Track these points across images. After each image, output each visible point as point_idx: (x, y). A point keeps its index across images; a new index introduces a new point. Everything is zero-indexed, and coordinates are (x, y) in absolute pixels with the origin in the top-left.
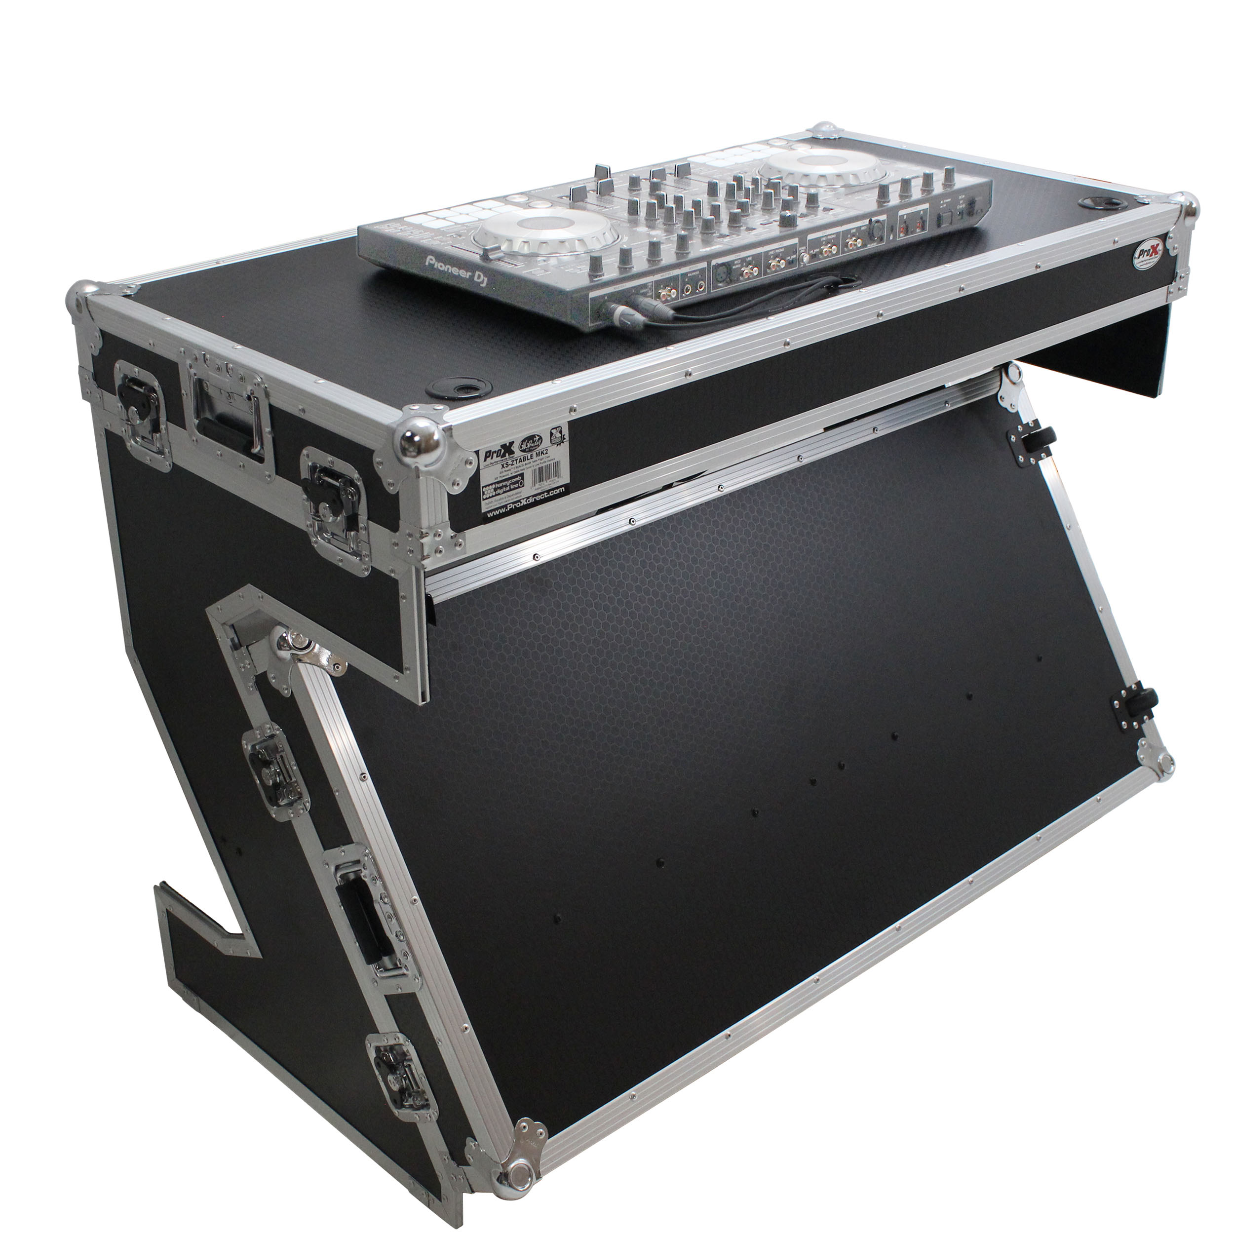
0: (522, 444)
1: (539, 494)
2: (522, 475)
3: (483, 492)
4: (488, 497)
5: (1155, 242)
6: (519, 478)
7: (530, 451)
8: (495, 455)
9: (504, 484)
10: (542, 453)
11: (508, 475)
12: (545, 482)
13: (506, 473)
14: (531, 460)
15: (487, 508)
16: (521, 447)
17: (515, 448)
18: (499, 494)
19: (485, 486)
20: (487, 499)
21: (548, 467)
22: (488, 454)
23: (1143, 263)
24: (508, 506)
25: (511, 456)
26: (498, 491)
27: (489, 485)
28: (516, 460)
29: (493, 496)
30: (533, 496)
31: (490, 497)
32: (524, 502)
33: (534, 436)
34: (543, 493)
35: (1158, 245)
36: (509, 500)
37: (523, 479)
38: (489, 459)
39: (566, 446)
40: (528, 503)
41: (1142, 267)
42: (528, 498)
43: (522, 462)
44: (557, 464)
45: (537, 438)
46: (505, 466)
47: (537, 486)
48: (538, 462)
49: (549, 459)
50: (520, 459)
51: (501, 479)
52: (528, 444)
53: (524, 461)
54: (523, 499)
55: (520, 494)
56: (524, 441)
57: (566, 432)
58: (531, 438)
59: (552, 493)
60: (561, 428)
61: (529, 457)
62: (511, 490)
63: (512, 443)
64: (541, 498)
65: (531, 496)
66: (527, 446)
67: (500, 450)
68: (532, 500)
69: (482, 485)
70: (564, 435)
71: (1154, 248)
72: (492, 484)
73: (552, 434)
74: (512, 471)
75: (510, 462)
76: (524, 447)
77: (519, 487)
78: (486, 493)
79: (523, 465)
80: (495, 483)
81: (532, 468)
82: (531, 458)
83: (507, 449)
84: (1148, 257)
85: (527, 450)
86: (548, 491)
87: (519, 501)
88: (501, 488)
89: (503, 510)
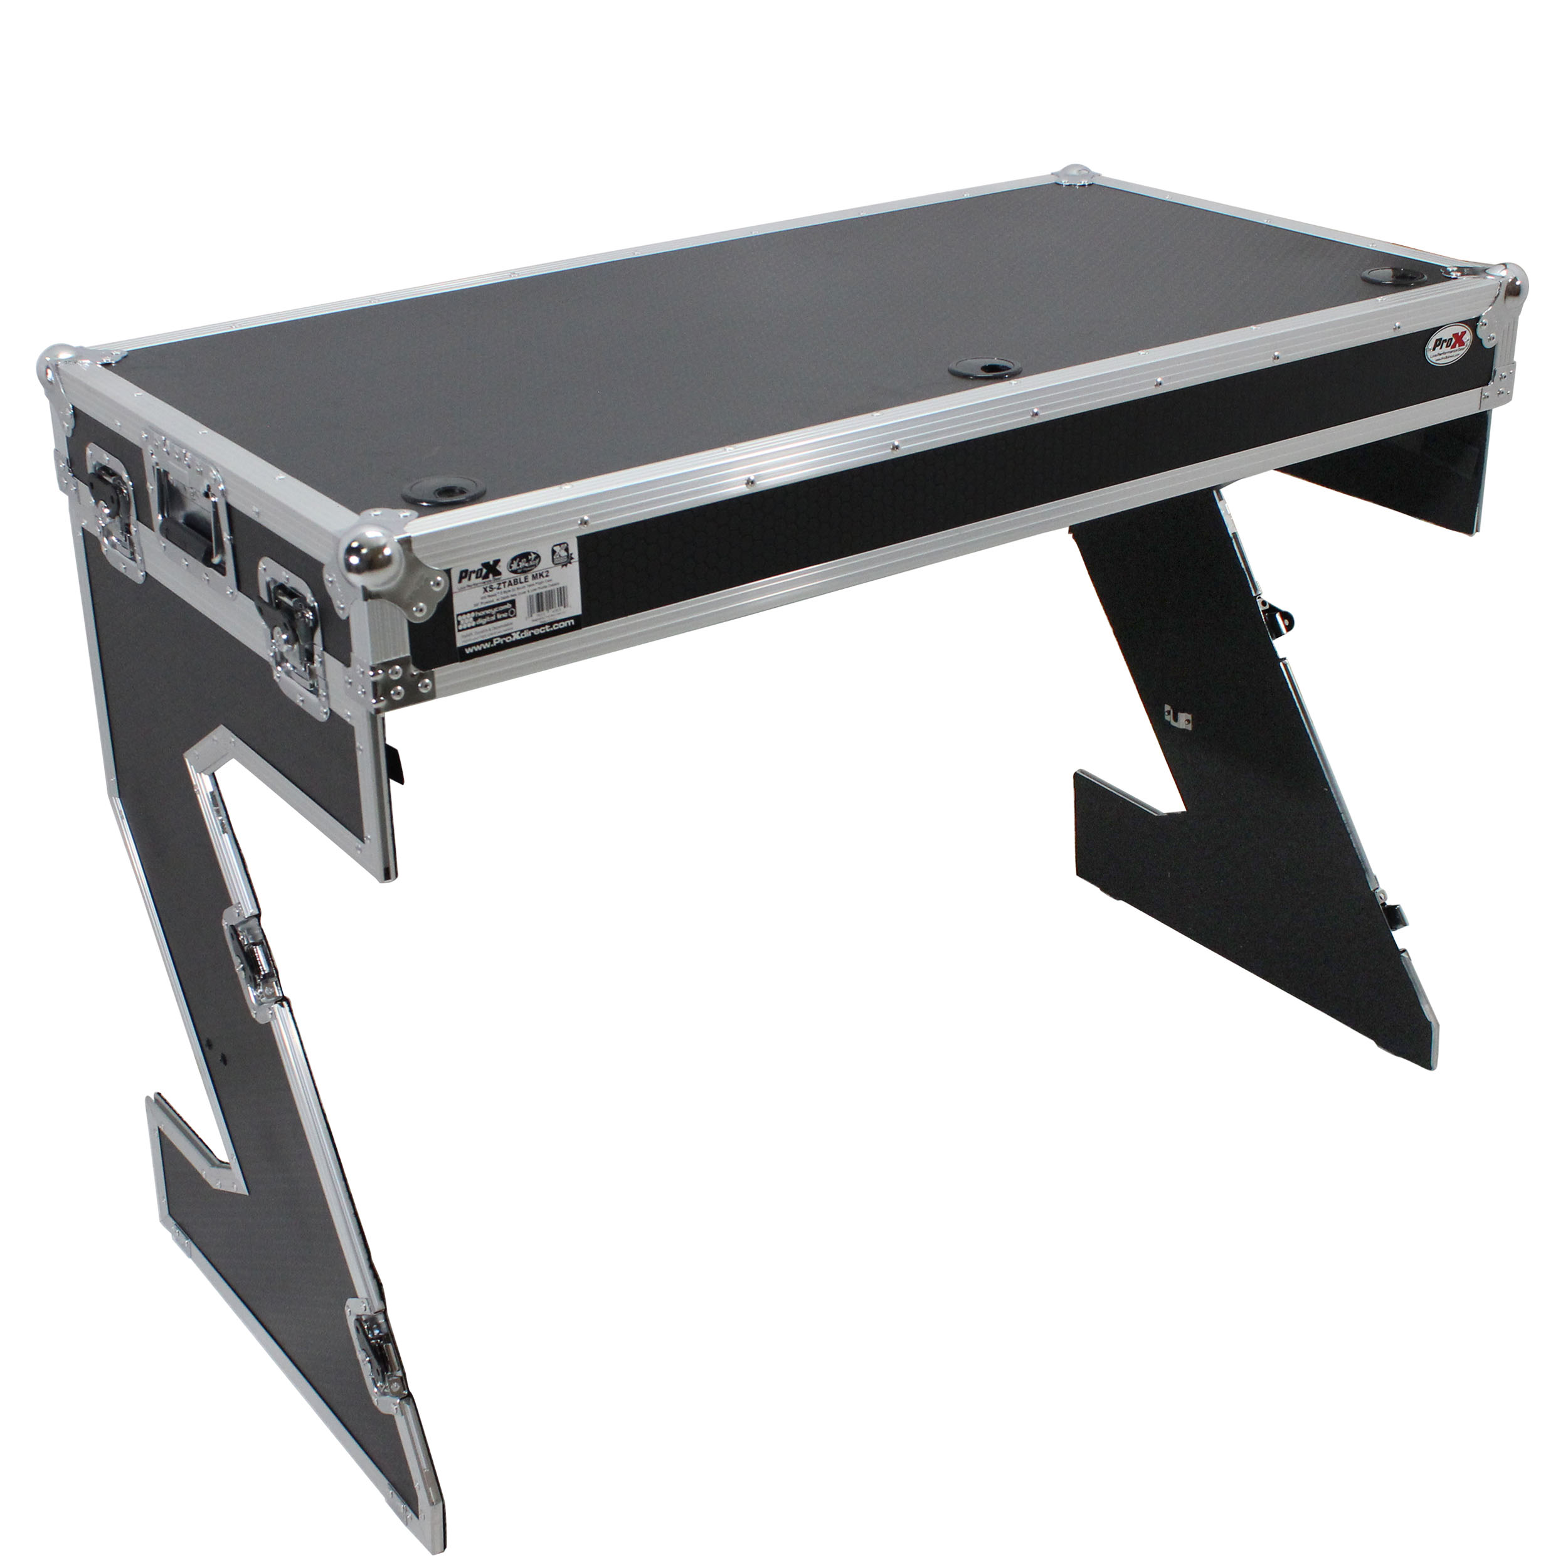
0: (512, 563)
1: (538, 627)
2: (513, 602)
3: (459, 623)
4: (465, 627)
5: (1456, 330)
6: (509, 606)
7: (523, 572)
8: (474, 576)
9: (488, 612)
10: (541, 575)
11: (493, 601)
12: (545, 611)
13: (491, 599)
14: (525, 584)
15: (464, 642)
16: (511, 567)
17: (502, 567)
18: (481, 625)
19: (461, 614)
20: (463, 630)
21: (550, 594)
22: (464, 574)
23: (1439, 356)
24: (494, 640)
25: (497, 577)
26: (480, 621)
27: (466, 613)
28: (504, 583)
29: (472, 627)
30: (530, 629)
31: (468, 628)
32: (516, 637)
33: (528, 554)
34: (543, 625)
35: (1463, 333)
36: (495, 633)
37: (514, 606)
38: (465, 581)
39: (575, 567)
40: (523, 637)
41: (1439, 362)
42: (522, 631)
43: (511, 585)
44: (562, 591)
45: (533, 556)
46: (488, 589)
47: (535, 616)
48: (536, 587)
49: (551, 583)
50: (510, 581)
51: (483, 606)
52: (520, 563)
53: (515, 584)
54: (516, 632)
55: (511, 626)
56: (514, 559)
57: (574, 550)
58: (525, 556)
59: (556, 626)
60: (567, 545)
61: (523, 580)
62: (497, 620)
63: (497, 562)
64: (542, 632)
65: (525, 629)
66: (518, 565)
67: (481, 570)
68: (528, 634)
69: (457, 611)
70: (571, 554)
71: (1458, 337)
72: (470, 612)
73: (554, 552)
74: (498, 597)
75: (495, 585)
76: (515, 567)
77: (509, 617)
78: (462, 622)
79: (514, 590)
80: (474, 611)
81: (528, 594)
82: (526, 582)
83: (491, 569)
84: (1449, 349)
85: (519, 571)
86: (551, 624)
87: (510, 635)
88: (483, 617)
89: (487, 645)
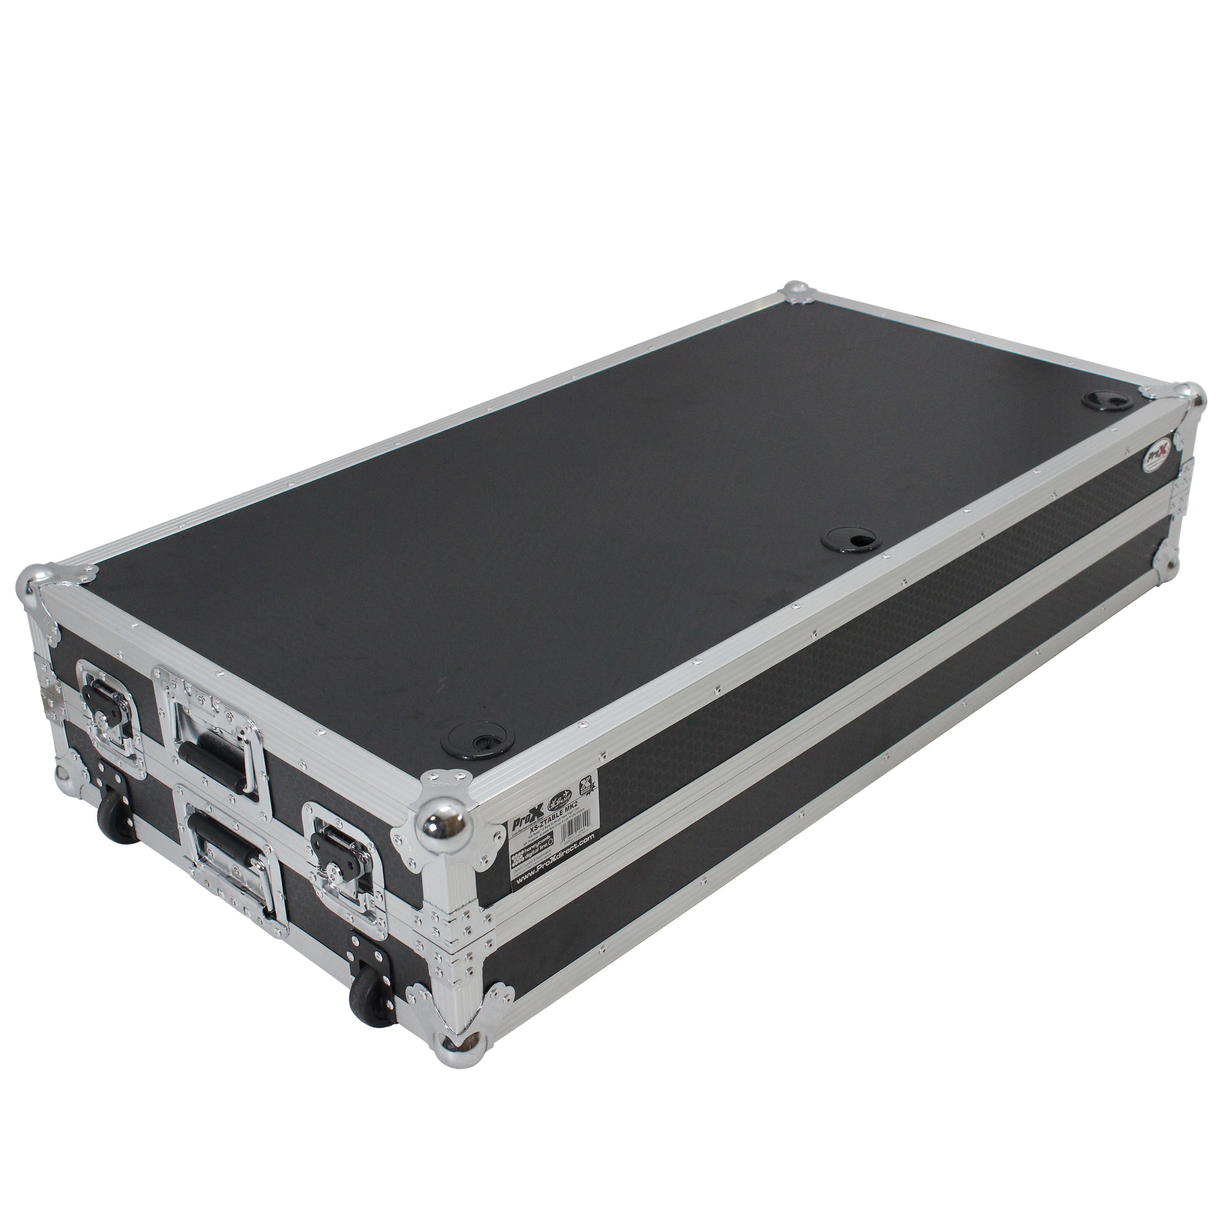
0: (551, 803)
1: (568, 847)
2: (551, 834)
3: (512, 862)
4: (517, 864)
5: (1162, 443)
6: (549, 837)
7: (559, 808)
8: (524, 821)
9: (533, 847)
10: (572, 806)
11: (537, 837)
12: (574, 833)
13: (536, 836)
14: (560, 817)
15: (515, 875)
16: (550, 807)
17: (545, 810)
18: (528, 858)
19: (514, 855)
20: (516, 866)
21: (578, 818)
22: (517, 822)
23: (1151, 465)
24: (537, 867)
25: (539, 818)
26: (528, 856)
27: (517, 853)
28: (545, 820)
29: (522, 862)
30: (563, 851)
31: (519, 864)
32: (553, 859)
33: (564, 792)
34: (573, 845)
35: (1166, 444)
36: (538, 862)
37: (552, 837)
38: (518, 828)
39: (596, 793)
40: (557, 858)
41: (1150, 470)
42: (557, 854)
43: (551, 820)
44: (586, 814)
45: (567, 793)
46: (534, 829)
47: (567, 840)
48: (568, 816)
49: (579, 810)
50: (550, 818)
51: (530, 843)
52: (557, 801)
53: (553, 819)
54: (553, 856)
55: (550, 853)
56: (553, 799)
57: (595, 780)
58: (561, 795)
59: (581, 843)
60: (591, 777)
61: (558, 814)
62: (540, 851)
63: (540, 806)
64: (571, 850)
65: (560, 852)
66: (556, 804)
67: (529, 815)
68: (561, 855)
69: (510, 854)
70: (593, 783)
71: (1162, 448)
72: (520, 851)
73: (581, 785)
74: (541, 832)
75: (539, 824)
76: (553, 805)
77: (549, 846)
78: (514, 861)
79: (552, 824)
80: (523, 849)
81: (562, 824)
82: (561, 815)
83: (536, 812)
84: (1157, 459)
85: (556, 808)
86: (577, 842)
87: (549, 859)
88: (530, 852)
89: (533, 873)
